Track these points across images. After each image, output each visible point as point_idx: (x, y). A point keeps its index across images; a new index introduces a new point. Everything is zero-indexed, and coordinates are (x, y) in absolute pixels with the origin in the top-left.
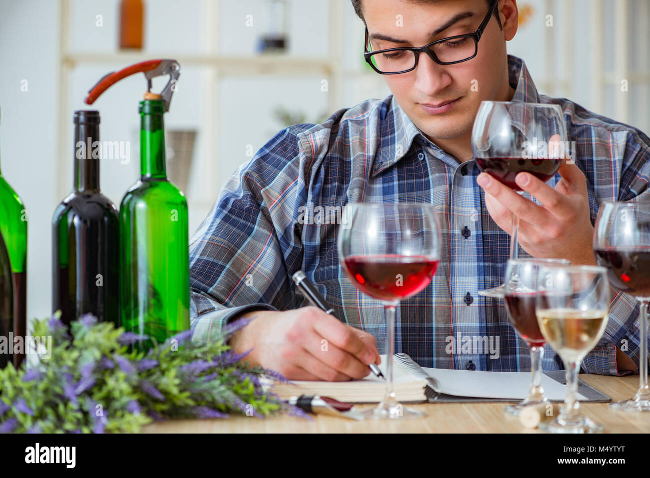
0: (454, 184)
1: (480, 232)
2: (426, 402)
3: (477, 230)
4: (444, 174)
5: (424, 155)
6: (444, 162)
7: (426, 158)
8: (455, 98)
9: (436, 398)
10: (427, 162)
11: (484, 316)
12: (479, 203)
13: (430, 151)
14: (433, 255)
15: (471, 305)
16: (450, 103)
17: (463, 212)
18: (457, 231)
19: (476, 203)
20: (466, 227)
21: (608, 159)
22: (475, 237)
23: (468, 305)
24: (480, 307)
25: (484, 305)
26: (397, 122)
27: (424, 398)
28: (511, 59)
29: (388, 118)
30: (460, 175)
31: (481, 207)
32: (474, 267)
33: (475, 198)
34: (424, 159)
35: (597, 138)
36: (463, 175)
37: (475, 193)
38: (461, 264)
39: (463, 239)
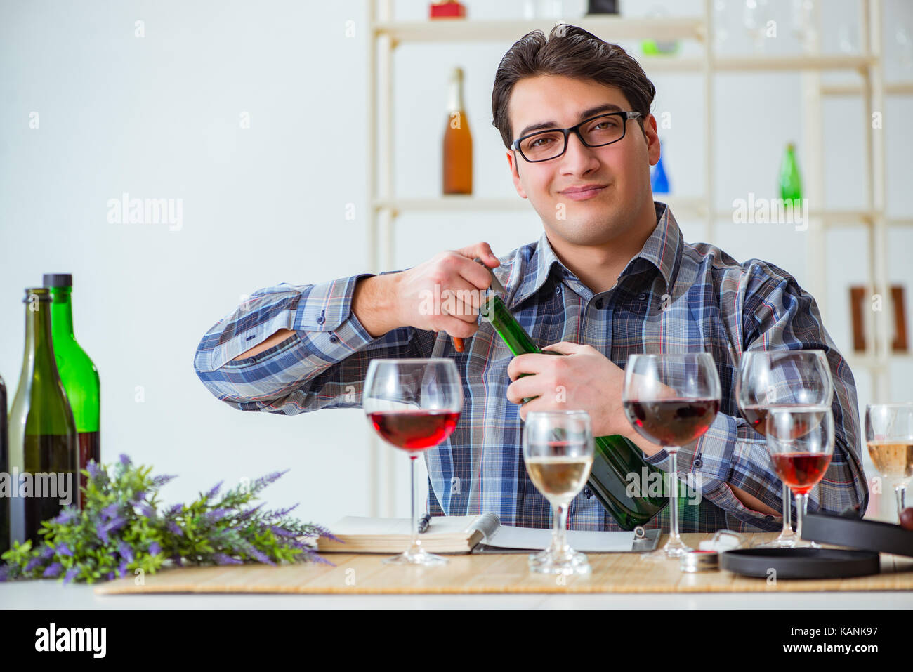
0: (586, 315)
2: (469, 553)
4: (578, 306)
5: (561, 290)
6: (581, 296)
7: (563, 292)
9: (482, 550)
10: (563, 296)
12: (610, 334)
13: (570, 284)
14: (455, 408)
16: (595, 188)
17: (595, 343)
19: (607, 335)
21: (733, 291)
26: (541, 260)
27: (468, 549)
28: (658, 206)
29: (532, 259)
30: (595, 308)
31: (613, 339)
33: (608, 330)
34: (561, 292)
35: (728, 277)
36: (598, 309)
37: (608, 325)
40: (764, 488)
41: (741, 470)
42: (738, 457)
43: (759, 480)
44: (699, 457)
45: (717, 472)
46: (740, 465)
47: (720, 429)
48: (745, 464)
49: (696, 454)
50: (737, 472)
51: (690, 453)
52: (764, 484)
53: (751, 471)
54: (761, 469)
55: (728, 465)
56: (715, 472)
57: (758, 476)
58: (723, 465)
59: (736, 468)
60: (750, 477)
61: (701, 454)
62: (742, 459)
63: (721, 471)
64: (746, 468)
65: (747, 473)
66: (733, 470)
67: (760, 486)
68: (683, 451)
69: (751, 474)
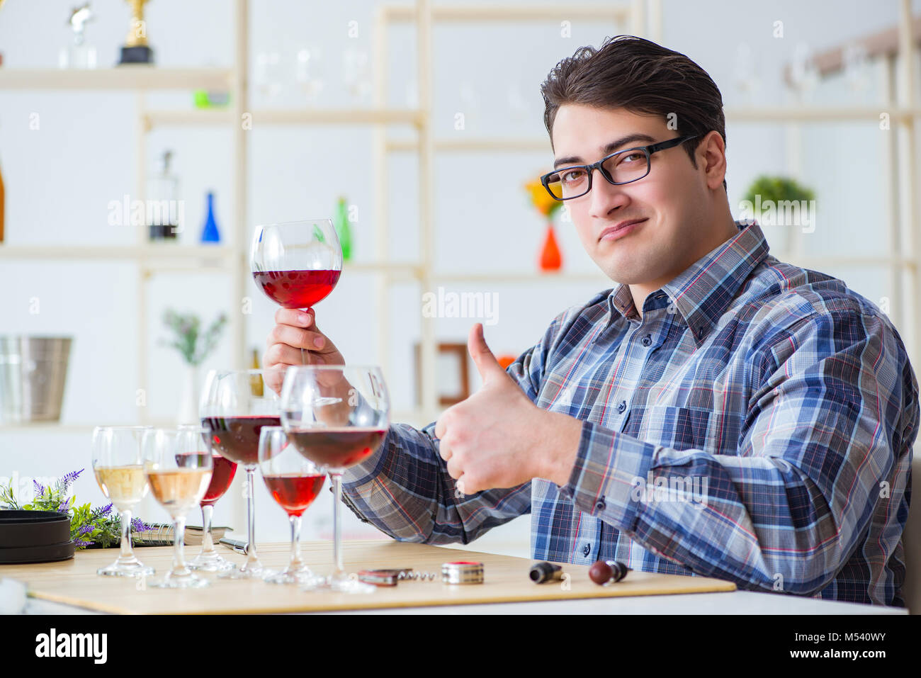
0: (626, 355)
17: (628, 385)
20: (624, 402)
39: (617, 414)
40: (675, 543)
41: (648, 521)
42: (645, 506)
43: (667, 534)
44: (602, 500)
45: (621, 519)
46: (647, 515)
47: (628, 472)
48: (652, 514)
49: (599, 496)
50: (643, 522)
51: (592, 494)
52: (675, 538)
53: (658, 523)
54: (672, 521)
55: (633, 513)
56: (619, 518)
57: (667, 528)
58: (628, 512)
59: (643, 517)
60: (657, 529)
61: (604, 497)
62: (650, 509)
63: (625, 517)
64: (653, 519)
65: (654, 525)
66: (639, 519)
67: (669, 540)
68: (584, 491)
69: (658, 526)
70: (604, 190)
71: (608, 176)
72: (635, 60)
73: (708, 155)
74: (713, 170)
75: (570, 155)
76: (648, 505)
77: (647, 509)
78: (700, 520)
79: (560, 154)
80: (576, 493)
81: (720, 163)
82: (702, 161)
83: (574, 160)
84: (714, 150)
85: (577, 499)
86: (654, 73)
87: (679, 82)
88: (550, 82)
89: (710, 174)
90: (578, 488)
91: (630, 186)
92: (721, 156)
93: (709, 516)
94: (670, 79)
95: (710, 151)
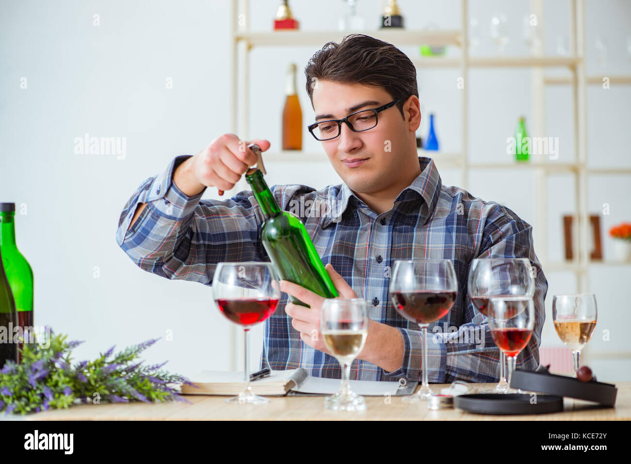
0: (374, 228)
1: (389, 259)
3: (387, 258)
5: (358, 214)
6: (370, 217)
8: (364, 158)
9: (293, 394)
10: (359, 218)
11: (385, 314)
12: (391, 241)
13: (363, 210)
14: (275, 296)
15: (377, 306)
16: (360, 161)
17: (380, 247)
18: (373, 258)
19: (388, 242)
20: (380, 256)
21: (477, 219)
22: (385, 263)
23: (375, 306)
24: (383, 307)
25: (386, 306)
28: (422, 160)
29: (338, 195)
31: (392, 243)
32: (382, 281)
33: (389, 239)
34: (358, 216)
35: (474, 208)
36: (383, 225)
37: (389, 236)
38: (373, 279)
39: (377, 263)
41: (453, 374)
42: (450, 366)
51: (418, 369)
53: (459, 374)
55: (444, 372)
56: (435, 378)
57: (464, 375)
63: (439, 376)
64: (456, 372)
66: (447, 375)
68: (412, 369)
69: (460, 376)
70: (349, 135)
71: (351, 126)
72: (364, 52)
73: (410, 110)
74: (413, 120)
75: (326, 114)
76: (452, 365)
77: (451, 368)
78: (480, 364)
79: (320, 112)
80: (408, 371)
81: (417, 115)
82: (407, 115)
83: (329, 117)
84: (414, 107)
85: (408, 374)
86: (376, 61)
87: (391, 64)
88: (310, 66)
89: (411, 122)
90: (408, 368)
91: (365, 133)
92: (418, 110)
93: (484, 360)
94: (386, 63)
95: (411, 107)
